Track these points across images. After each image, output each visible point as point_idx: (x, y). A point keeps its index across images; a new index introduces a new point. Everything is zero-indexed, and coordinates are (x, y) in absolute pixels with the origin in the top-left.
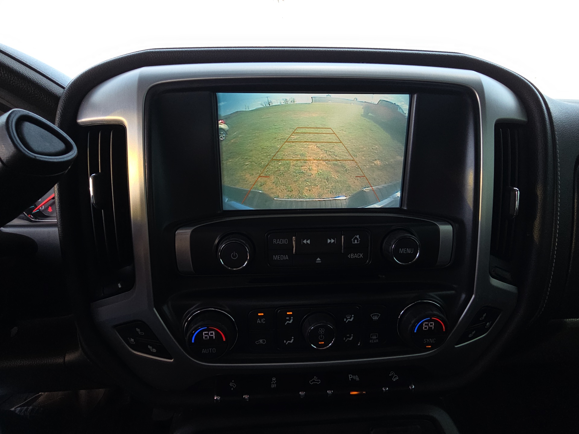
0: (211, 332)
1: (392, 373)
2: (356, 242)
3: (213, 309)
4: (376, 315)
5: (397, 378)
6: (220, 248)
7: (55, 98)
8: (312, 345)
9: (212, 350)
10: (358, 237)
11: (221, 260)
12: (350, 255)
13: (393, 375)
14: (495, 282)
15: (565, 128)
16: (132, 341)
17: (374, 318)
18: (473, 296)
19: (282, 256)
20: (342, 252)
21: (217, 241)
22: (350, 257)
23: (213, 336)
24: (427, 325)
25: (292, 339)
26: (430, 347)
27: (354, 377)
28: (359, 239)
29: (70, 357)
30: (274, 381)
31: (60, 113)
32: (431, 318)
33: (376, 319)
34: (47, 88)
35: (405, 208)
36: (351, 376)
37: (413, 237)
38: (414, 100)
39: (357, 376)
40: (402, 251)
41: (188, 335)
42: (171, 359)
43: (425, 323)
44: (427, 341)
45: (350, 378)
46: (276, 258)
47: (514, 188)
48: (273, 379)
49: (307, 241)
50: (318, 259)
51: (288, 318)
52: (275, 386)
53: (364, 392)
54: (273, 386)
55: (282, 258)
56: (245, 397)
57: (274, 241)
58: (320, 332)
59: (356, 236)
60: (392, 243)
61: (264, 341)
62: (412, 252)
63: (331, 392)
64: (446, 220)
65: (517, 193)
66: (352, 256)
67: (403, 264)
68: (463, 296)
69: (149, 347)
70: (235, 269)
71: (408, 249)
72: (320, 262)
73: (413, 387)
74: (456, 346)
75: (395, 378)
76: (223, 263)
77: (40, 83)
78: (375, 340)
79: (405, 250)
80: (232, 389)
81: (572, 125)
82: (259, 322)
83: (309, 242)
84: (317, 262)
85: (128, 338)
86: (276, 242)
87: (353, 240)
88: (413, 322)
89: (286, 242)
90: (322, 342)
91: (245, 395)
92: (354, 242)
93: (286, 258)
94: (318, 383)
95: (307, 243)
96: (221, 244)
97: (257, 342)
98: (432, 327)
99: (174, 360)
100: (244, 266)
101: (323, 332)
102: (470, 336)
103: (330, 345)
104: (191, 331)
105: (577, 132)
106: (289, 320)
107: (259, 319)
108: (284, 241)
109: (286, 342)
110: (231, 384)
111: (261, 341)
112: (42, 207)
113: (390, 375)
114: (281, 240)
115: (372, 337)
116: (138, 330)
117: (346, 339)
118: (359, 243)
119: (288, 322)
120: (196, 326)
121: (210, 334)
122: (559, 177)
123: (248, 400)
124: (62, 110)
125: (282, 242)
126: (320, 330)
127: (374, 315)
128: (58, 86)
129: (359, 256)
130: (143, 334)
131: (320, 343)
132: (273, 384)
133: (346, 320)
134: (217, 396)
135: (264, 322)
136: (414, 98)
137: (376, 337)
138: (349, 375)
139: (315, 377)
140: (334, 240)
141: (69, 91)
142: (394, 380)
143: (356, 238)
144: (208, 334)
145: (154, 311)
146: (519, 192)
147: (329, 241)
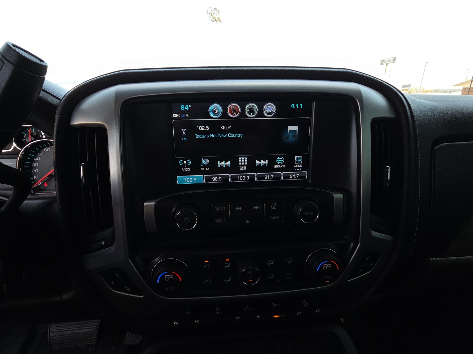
0: (171, 275)
1: (304, 301)
2: (274, 208)
3: (172, 258)
4: (290, 260)
5: (308, 305)
6: (176, 215)
7: (53, 107)
8: (244, 282)
9: (172, 288)
10: (275, 204)
11: (177, 224)
12: (270, 217)
13: (305, 303)
14: (375, 234)
15: (423, 122)
16: (113, 283)
17: (288, 262)
18: (359, 245)
19: (221, 219)
20: (264, 215)
21: (174, 210)
22: (270, 219)
23: (172, 278)
24: (326, 266)
25: (230, 278)
26: (328, 281)
27: (276, 305)
28: (276, 206)
29: (65, 296)
30: (218, 309)
31: (58, 119)
32: (328, 261)
33: (290, 262)
34: (47, 100)
35: (310, 182)
36: (274, 304)
37: (315, 205)
38: (313, 106)
39: (278, 304)
40: (306, 214)
41: (154, 278)
42: (142, 296)
43: (325, 265)
44: (326, 277)
45: (273, 305)
46: (217, 220)
47: (387, 166)
48: (217, 308)
49: (239, 208)
50: (247, 221)
51: (226, 264)
52: (219, 313)
53: (283, 316)
54: (217, 313)
55: (221, 221)
56: (196, 322)
57: (215, 209)
58: (249, 273)
59: (274, 204)
60: (299, 208)
61: (209, 281)
62: (313, 214)
63: (260, 316)
64: (339, 191)
65: (389, 169)
66: (271, 218)
67: (307, 223)
68: (352, 245)
69: (126, 287)
70: (188, 230)
71: (310, 212)
72: (249, 223)
73: (319, 311)
74: (349, 281)
75: (306, 304)
76: (179, 226)
77: (42, 97)
78: (290, 278)
79: (309, 213)
80: (187, 316)
81: (429, 119)
82: (206, 267)
83: (240, 208)
84: (246, 223)
85: (110, 281)
86: (217, 209)
87: (272, 206)
88: (316, 264)
89: (224, 209)
90: (251, 280)
91: (196, 320)
92: (273, 208)
93: (224, 221)
94: (250, 310)
95: (239, 209)
96: (177, 212)
97: (205, 282)
98: (330, 267)
99: (144, 296)
100: (194, 227)
101: (251, 273)
102: (359, 273)
103: (256, 282)
104: (156, 274)
105: (432, 124)
106: (227, 265)
107: (205, 265)
108: (223, 209)
109: (226, 281)
110: (186, 313)
111: (207, 281)
112: (40, 183)
113: (302, 303)
114: (220, 208)
115: (287, 275)
116: (117, 275)
117: (269, 278)
118: (276, 208)
119: (226, 266)
120: (159, 271)
121: (170, 277)
122: (419, 157)
123: (199, 324)
124: (59, 117)
125: (221, 209)
126: (250, 271)
127: (289, 260)
128: (55, 98)
129: (277, 217)
130: (121, 278)
131: (249, 281)
132: (217, 311)
133: (269, 264)
134: (176, 321)
135: (209, 267)
136: (313, 104)
137: (290, 276)
138: (273, 304)
139: (248, 306)
140: (258, 207)
141: (64, 103)
142: (305, 306)
143: (274, 205)
144: (168, 277)
145: (129, 261)
146: (390, 169)
147: (255, 208)
